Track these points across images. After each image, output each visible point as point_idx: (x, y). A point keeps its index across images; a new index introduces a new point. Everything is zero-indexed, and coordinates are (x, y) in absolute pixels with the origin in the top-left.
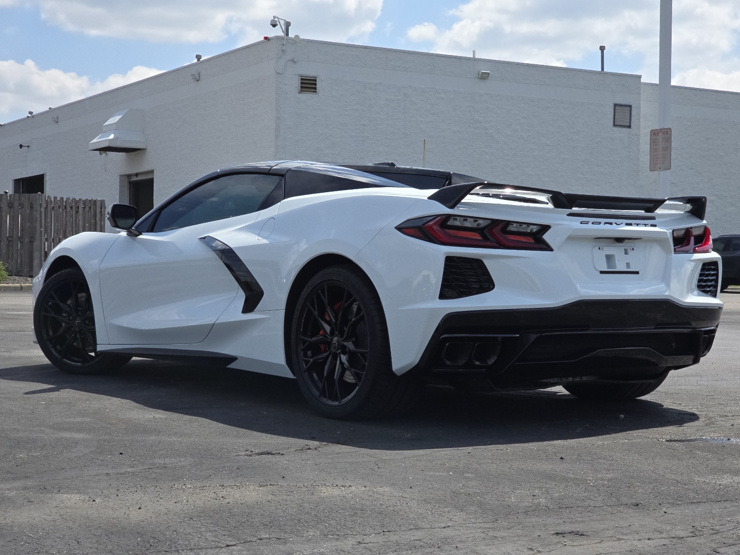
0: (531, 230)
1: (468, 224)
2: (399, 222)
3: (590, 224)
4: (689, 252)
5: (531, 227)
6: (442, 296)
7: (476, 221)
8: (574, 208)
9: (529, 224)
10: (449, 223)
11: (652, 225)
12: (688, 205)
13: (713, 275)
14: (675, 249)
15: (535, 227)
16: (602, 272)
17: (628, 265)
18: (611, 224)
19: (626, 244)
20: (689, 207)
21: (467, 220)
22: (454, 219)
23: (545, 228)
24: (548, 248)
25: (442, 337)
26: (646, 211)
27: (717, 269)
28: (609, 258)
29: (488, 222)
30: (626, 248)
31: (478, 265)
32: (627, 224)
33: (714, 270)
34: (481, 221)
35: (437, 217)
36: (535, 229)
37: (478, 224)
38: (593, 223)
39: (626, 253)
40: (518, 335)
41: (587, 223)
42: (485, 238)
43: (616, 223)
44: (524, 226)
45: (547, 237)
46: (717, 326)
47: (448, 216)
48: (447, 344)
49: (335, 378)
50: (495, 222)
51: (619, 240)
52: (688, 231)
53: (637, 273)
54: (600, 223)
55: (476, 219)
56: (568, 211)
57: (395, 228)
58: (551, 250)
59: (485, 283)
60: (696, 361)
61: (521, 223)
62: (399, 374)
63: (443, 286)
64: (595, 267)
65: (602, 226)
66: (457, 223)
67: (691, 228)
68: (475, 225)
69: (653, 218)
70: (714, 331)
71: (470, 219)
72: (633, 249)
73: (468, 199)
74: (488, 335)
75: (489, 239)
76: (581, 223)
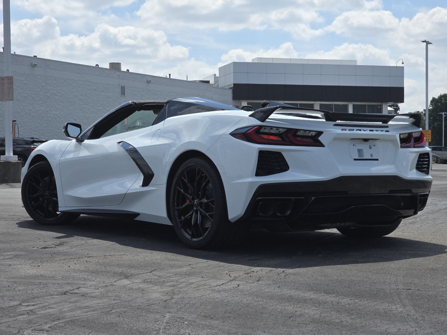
0: (312, 135)
1: (272, 131)
2: (231, 130)
3: (347, 130)
4: (411, 147)
5: (312, 132)
6: (257, 174)
7: (278, 129)
8: (337, 121)
9: (310, 131)
10: (261, 131)
11: (386, 131)
12: (411, 119)
13: (426, 161)
14: (401, 145)
15: (314, 132)
16: (355, 160)
17: (371, 155)
18: (360, 130)
19: (370, 143)
20: (412, 120)
21: (272, 129)
22: (264, 128)
23: (320, 133)
24: (321, 145)
25: (257, 199)
26: (383, 123)
27: (429, 158)
28: (360, 151)
29: (284, 130)
30: (370, 145)
31: (279, 156)
32: (370, 131)
33: (427, 158)
34: (281, 130)
35: (254, 127)
36: (314, 134)
37: (279, 131)
38: (349, 130)
39: (370, 148)
40: (304, 198)
41: (345, 130)
42: (283, 139)
43: (363, 130)
44: (307, 132)
45: (321, 138)
46: (429, 192)
47: (260, 127)
48: (260, 203)
49: (198, 223)
50: (289, 130)
51: (366, 140)
52: (410, 135)
53: (377, 160)
54: (353, 130)
55: (278, 128)
56: (334, 123)
57: (230, 134)
58: (324, 146)
59: (283, 166)
60: (415, 213)
61: (305, 131)
62: (232, 221)
63: (258, 168)
64: (350, 156)
65: (355, 132)
66: (266, 131)
67: (412, 133)
68: (277, 132)
69: (387, 127)
70: (427, 195)
71: (274, 128)
72: (375, 146)
73: (273, 116)
74: (285, 198)
75: (286, 140)
76: (342, 130)
